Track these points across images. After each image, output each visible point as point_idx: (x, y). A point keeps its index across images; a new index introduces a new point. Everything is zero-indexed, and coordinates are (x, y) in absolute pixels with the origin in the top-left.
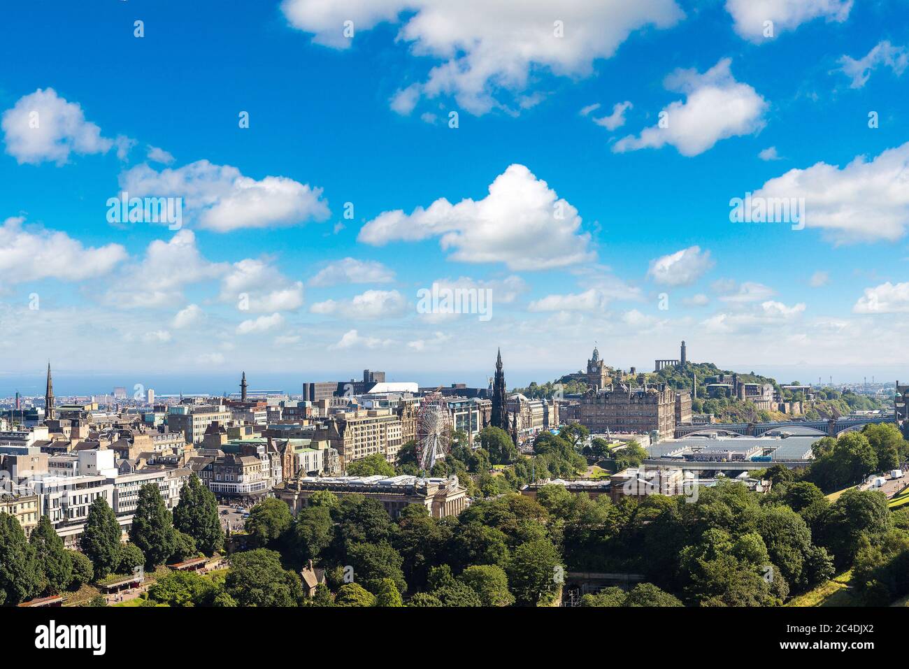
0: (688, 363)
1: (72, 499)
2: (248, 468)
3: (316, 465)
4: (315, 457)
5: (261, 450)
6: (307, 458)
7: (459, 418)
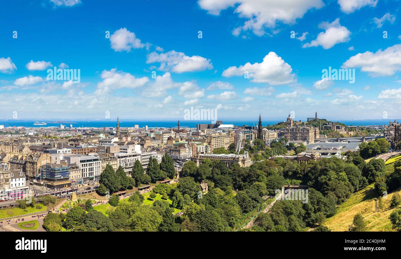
0: (318, 119)
1: (128, 160)
2: (182, 151)
3: (203, 150)
4: (203, 148)
5: (186, 145)
6: (200, 148)
7: (247, 136)
